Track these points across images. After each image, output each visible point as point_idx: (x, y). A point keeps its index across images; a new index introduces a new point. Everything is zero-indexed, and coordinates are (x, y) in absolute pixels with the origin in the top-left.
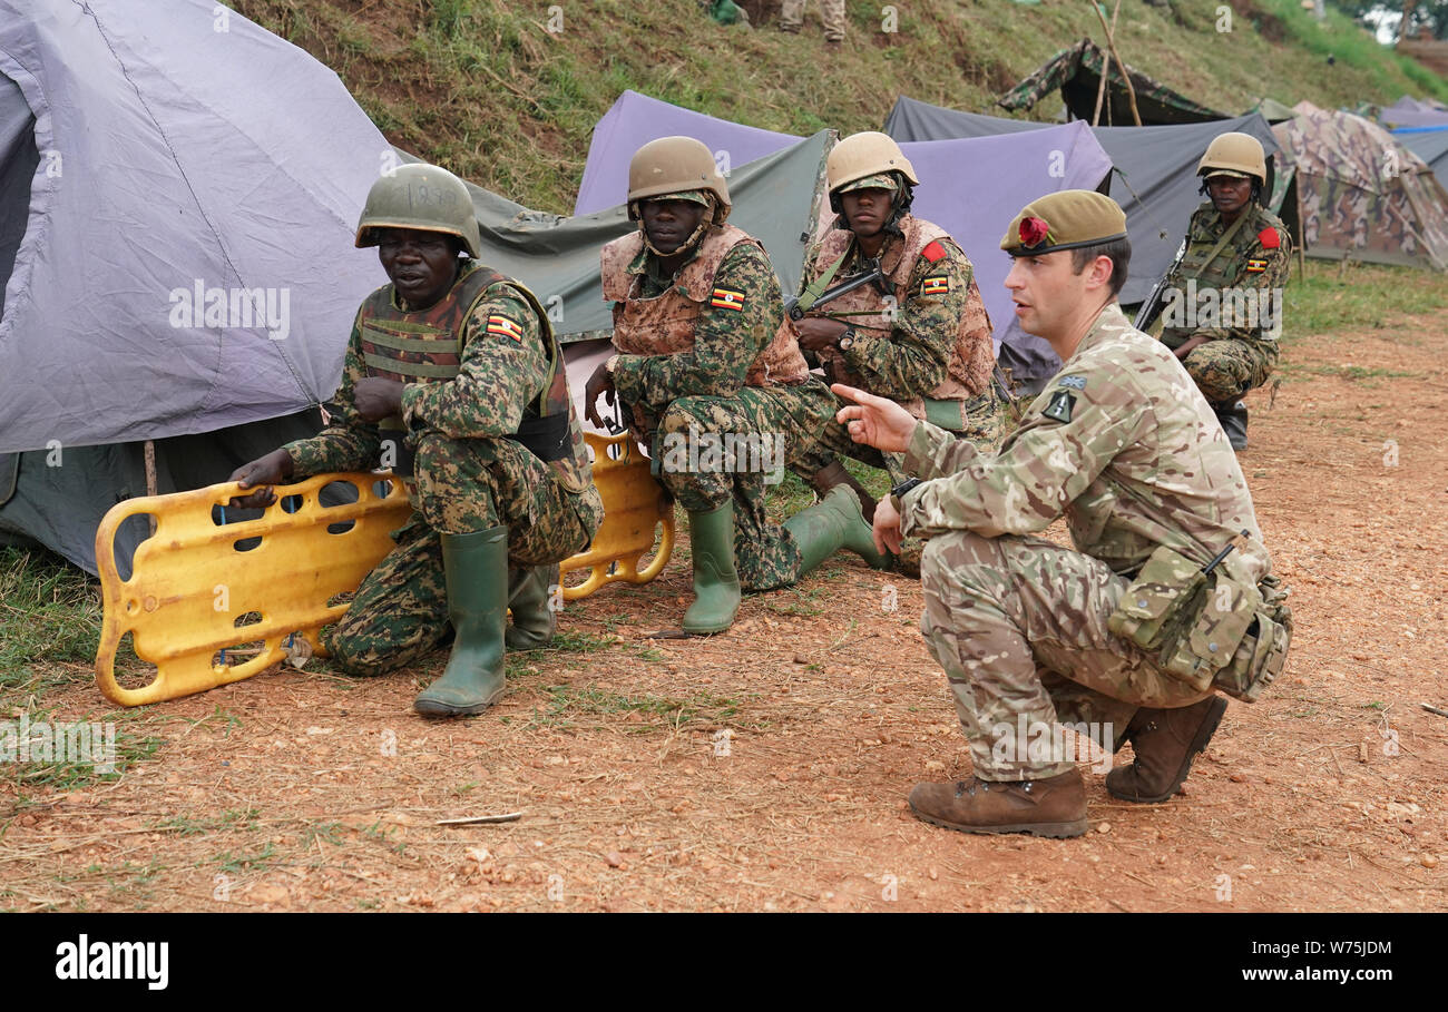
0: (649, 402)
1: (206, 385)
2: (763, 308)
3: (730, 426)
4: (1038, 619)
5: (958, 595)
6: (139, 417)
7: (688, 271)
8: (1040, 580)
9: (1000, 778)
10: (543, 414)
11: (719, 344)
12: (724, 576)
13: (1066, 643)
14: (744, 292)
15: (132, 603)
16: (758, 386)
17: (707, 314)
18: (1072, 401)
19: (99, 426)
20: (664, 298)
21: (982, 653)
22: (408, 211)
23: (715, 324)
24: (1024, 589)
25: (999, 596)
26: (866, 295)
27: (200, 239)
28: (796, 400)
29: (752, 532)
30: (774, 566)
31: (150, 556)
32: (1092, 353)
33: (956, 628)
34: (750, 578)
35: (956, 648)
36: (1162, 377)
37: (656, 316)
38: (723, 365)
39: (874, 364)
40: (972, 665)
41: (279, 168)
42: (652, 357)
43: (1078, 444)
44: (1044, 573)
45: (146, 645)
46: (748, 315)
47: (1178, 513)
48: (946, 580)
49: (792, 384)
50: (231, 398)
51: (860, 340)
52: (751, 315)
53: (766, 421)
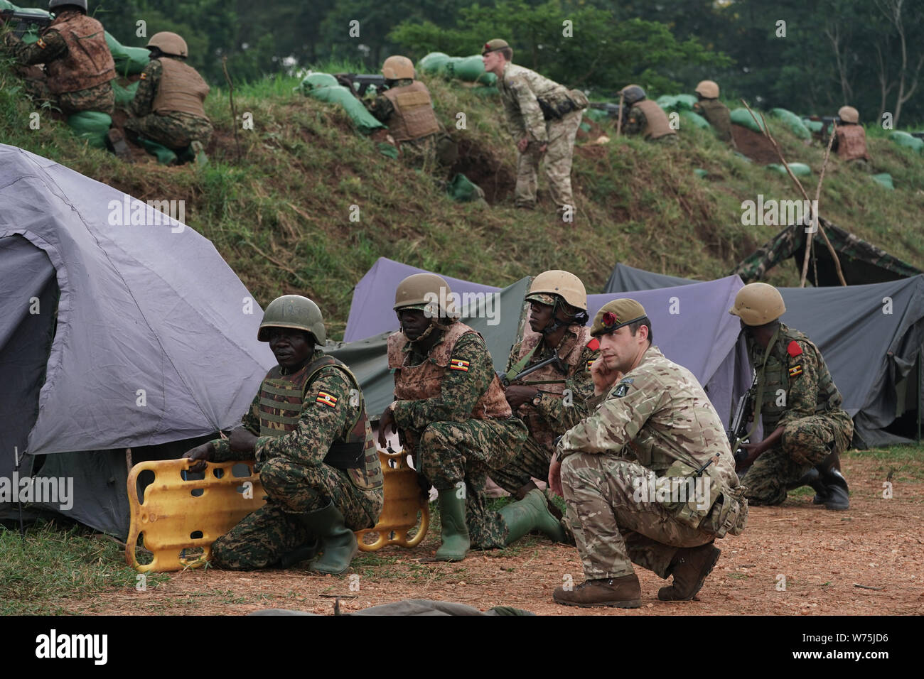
0: (414, 427)
1: (157, 418)
2: (481, 371)
3: (462, 438)
4: (617, 495)
5: (577, 482)
6: (124, 435)
7: (436, 350)
8: (618, 476)
9: (597, 577)
10: (347, 441)
11: (455, 391)
12: (460, 531)
13: (632, 509)
14: (469, 361)
15: (144, 516)
16: (480, 418)
17: (448, 374)
18: (627, 389)
19: (102, 439)
20: (423, 366)
21: (589, 512)
22: (281, 319)
23: (452, 379)
24: (610, 480)
25: (598, 483)
26: (549, 373)
27: (149, 338)
28: (503, 427)
29: (477, 512)
30: (490, 533)
31: (153, 492)
32: (637, 369)
33: (576, 499)
34: (475, 539)
35: (576, 510)
36: (672, 377)
37: (418, 377)
38: (458, 403)
39: (555, 414)
40: (584, 518)
41: (183, 299)
42: (416, 401)
43: (631, 407)
44: (621, 473)
45: (150, 540)
46: (471, 374)
47: (684, 445)
48: (571, 475)
49: (501, 418)
50: (172, 426)
51: (546, 399)
52: (473, 374)
53: (484, 439)
